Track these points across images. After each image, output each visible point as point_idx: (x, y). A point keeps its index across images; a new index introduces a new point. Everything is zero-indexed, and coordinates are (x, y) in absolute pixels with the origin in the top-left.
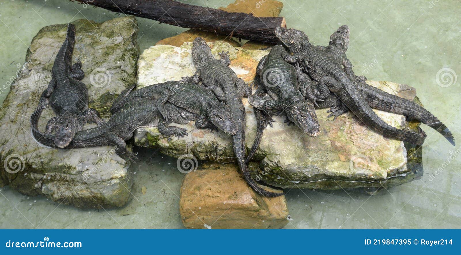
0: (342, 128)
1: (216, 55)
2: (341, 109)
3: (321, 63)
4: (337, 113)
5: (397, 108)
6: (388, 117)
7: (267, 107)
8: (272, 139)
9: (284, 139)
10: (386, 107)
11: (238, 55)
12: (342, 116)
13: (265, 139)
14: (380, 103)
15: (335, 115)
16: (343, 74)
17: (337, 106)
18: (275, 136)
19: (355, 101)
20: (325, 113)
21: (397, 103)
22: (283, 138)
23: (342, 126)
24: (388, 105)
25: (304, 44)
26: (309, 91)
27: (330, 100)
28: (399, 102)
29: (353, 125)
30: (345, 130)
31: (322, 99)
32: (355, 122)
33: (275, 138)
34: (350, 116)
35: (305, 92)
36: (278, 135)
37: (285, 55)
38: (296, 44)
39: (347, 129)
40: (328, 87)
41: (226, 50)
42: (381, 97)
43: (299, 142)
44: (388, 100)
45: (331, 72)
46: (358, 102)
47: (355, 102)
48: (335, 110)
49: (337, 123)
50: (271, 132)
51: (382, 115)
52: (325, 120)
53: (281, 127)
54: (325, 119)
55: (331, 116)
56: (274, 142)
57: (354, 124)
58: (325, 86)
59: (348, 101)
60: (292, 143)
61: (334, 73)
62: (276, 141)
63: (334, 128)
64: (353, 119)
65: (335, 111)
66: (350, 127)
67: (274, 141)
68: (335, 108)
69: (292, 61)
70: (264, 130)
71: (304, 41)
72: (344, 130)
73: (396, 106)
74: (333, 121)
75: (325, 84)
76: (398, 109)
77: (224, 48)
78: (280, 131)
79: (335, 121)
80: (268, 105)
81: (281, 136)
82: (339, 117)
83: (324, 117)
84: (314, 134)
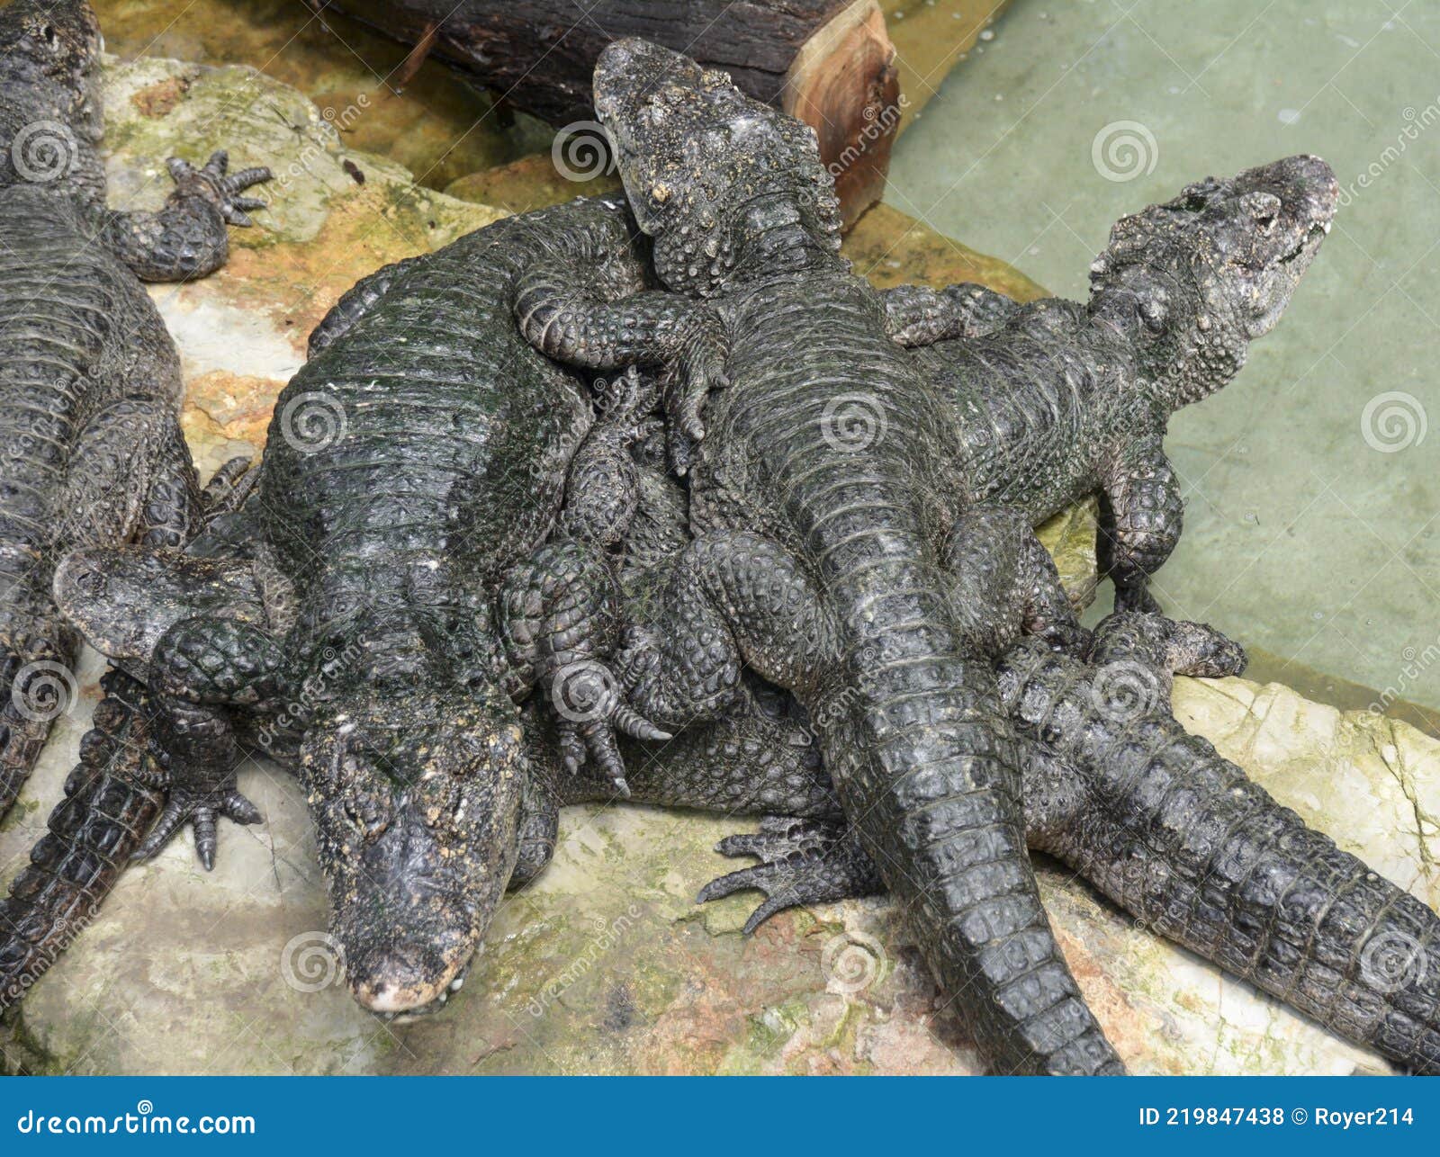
0: (772, 1018)
1: (150, 173)
2: (830, 852)
3: (781, 412)
4: (786, 872)
5: (1320, 972)
6: (1229, 1034)
7: (176, 669)
8: (146, 963)
9: (252, 984)
10: (1231, 938)
11: (337, 216)
12: (825, 915)
13: (104, 946)
14: (1189, 891)
15: (765, 894)
16: (890, 545)
17: (812, 823)
18: (187, 944)
19: (903, 802)
20: (700, 854)
21: (1325, 924)
22: (245, 975)
23: (779, 1004)
24: (1244, 927)
25: (749, 234)
26: (569, 625)
27: (751, 747)
28: (1345, 924)
29: (879, 1013)
30: (794, 1044)
31: (660, 721)
32: (905, 1000)
33: (182, 956)
34: (893, 930)
35: (526, 629)
36: (213, 942)
37: (543, 283)
38: (686, 219)
39: (813, 1039)
40: (730, 625)
41: (247, 153)
42: (1204, 839)
43: (359, 1044)
44: (1257, 876)
45: (804, 504)
46: (924, 820)
47: (900, 811)
48: (784, 848)
49: (760, 971)
50: (174, 898)
51: (1188, 1004)
52: (668, 913)
53: (278, 881)
54: (675, 901)
55: (735, 889)
56: (155, 993)
57: (887, 1010)
58: (708, 613)
59: (859, 793)
60: (289, 1039)
61: (819, 519)
62: (175, 988)
63: (714, 996)
64: (899, 966)
65: (780, 854)
66: (843, 1031)
67: (157, 980)
68: (793, 831)
69: (577, 346)
70: (135, 874)
71: (767, 207)
72: (785, 1038)
73: (1315, 958)
74: (735, 943)
75: (712, 598)
76: (1328, 985)
77: (254, 132)
78: (251, 907)
79: (761, 943)
80: (182, 661)
81: (238, 955)
82: (799, 919)
83: (678, 883)
84: (379, 989)
